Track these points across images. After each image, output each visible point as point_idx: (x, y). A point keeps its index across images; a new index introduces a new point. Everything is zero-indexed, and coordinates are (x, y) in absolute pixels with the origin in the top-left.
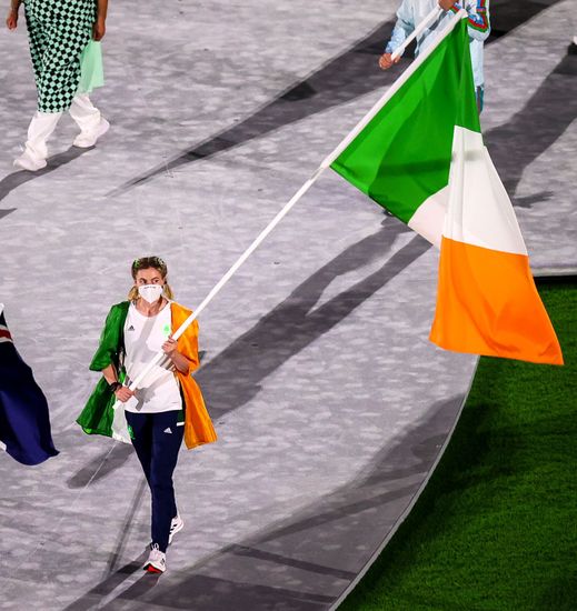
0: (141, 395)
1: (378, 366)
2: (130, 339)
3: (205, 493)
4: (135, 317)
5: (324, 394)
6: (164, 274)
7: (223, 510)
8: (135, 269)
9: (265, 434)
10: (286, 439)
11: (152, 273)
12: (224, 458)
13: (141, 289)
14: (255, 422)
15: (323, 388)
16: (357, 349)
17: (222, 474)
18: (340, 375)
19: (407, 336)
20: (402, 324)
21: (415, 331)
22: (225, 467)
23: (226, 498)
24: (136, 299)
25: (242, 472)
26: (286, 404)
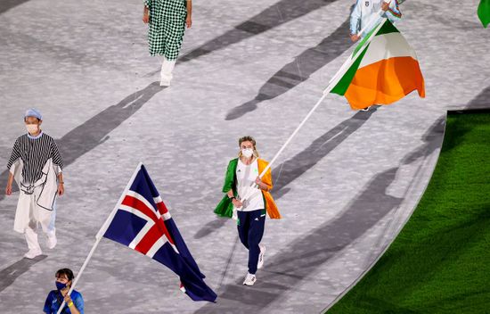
0: (245, 203)
1: (394, 151)
2: (240, 176)
3: (314, 210)
4: (241, 165)
5: (370, 165)
6: (254, 144)
7: (321, 218)
8: (240, 141)
9: (341, 183)
10: (351, 185)
11: (248, 143)
12: (323, 194)
13: (243, 151)
14: (337, 177)
15: (368, 162)
16: (385, 143)
17: (322, 201)
18: (376, 156)
19: (408, 137)
20: (405, 132)
21: (412, 135)
22: (323, 198)
23: (324, 213)
24: (241, 157)
25: (331, 200)
26: (352, 169)
